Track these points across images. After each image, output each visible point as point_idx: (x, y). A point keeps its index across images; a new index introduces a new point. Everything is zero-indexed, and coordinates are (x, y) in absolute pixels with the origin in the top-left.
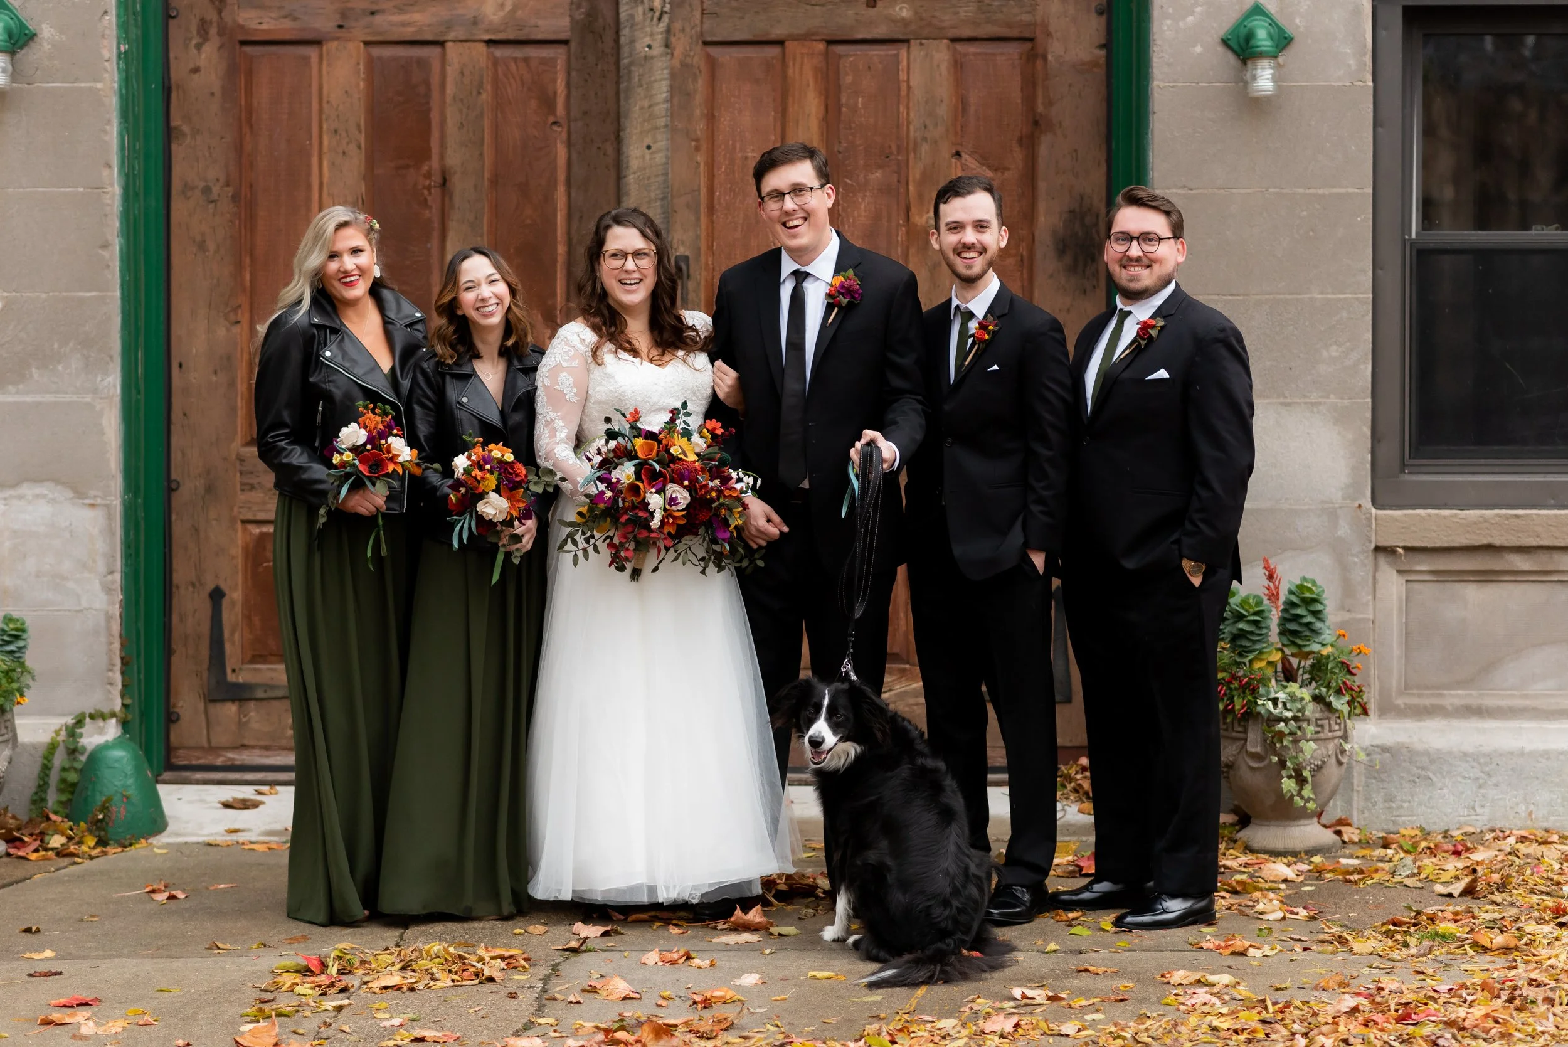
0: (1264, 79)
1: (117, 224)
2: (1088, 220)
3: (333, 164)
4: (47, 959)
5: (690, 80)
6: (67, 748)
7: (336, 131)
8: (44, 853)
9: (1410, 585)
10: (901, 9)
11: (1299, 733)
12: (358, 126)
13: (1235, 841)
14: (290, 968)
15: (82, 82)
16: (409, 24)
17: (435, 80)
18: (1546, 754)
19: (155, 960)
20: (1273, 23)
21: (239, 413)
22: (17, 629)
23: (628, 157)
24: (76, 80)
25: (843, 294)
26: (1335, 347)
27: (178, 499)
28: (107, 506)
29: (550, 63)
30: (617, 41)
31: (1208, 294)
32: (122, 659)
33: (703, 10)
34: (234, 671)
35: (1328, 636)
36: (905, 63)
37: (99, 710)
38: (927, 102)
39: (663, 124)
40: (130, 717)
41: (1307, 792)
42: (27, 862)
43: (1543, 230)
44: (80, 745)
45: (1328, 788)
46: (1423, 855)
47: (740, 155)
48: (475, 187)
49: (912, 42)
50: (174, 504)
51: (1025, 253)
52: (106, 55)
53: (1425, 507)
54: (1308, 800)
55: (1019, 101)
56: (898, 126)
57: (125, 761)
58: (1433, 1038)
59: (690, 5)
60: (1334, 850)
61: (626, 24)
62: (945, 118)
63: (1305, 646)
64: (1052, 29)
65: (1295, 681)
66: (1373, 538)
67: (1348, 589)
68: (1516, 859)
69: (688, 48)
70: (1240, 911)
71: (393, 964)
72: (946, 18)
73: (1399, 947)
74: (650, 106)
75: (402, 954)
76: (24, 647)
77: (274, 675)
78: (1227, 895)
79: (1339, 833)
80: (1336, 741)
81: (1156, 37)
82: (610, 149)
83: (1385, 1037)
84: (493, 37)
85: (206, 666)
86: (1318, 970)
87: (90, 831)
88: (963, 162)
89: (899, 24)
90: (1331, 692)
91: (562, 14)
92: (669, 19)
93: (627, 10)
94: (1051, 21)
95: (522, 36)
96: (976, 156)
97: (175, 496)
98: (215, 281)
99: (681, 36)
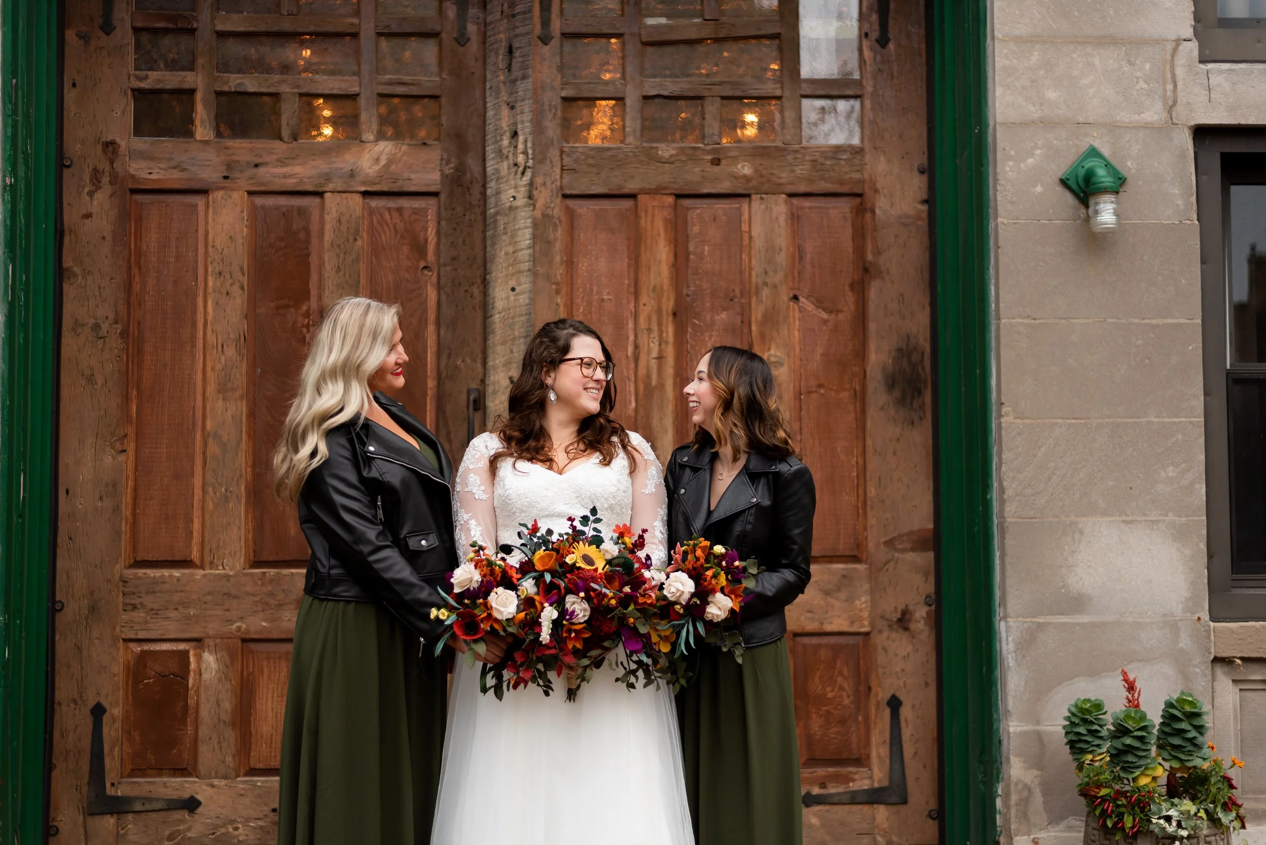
0: (1106, 213)
2: (915, 358)
3: (217, 303)
5: (551, 229)
7: (220, 273)
9: (1244, 693)
10: (743, 167)
12: (242, 268)
16: (290, 176)
17: (314, 227)
20: (1109, 164)
21: (123, 536)
23: (494, 298)
26: (1171, 468)
27: (62, 620)
29: (420, 213)
30: (484, 194)
31: (1053, 418)
33: (562, 166)
34: (113, 784)
35: (1207, 751)
36: (746, 216)
38: (767, 251)
39: (526, 268)
47: (596, 297)
49: (753, 197)
50: (58, 624)
51: (857, 388)
55: (851, 250)
56: (741, 272)
59: (551, 162)
61: (492, 177)
62: (784, 264)
63: (1188, 761)
64: (879, 186)
65: (1183, 798)
66: (1213, 650)
69: (549, 201)
72: (784, 175)
74: (514, 252)
77: (151, 788)
81: (999, 177)
82: (476, 291)
84: (369, 189)
85: (86, 780)
88: (800, 304)
89: (741, 181)
90: (1219, 809)
91: (433, 168)
92: (532, 173)
93: (493, 165)
94: (878, 178)
95: (395, 188)
96: (812, 299)
97: (59, 617)
98: (103, 412)
99: (543, 189)
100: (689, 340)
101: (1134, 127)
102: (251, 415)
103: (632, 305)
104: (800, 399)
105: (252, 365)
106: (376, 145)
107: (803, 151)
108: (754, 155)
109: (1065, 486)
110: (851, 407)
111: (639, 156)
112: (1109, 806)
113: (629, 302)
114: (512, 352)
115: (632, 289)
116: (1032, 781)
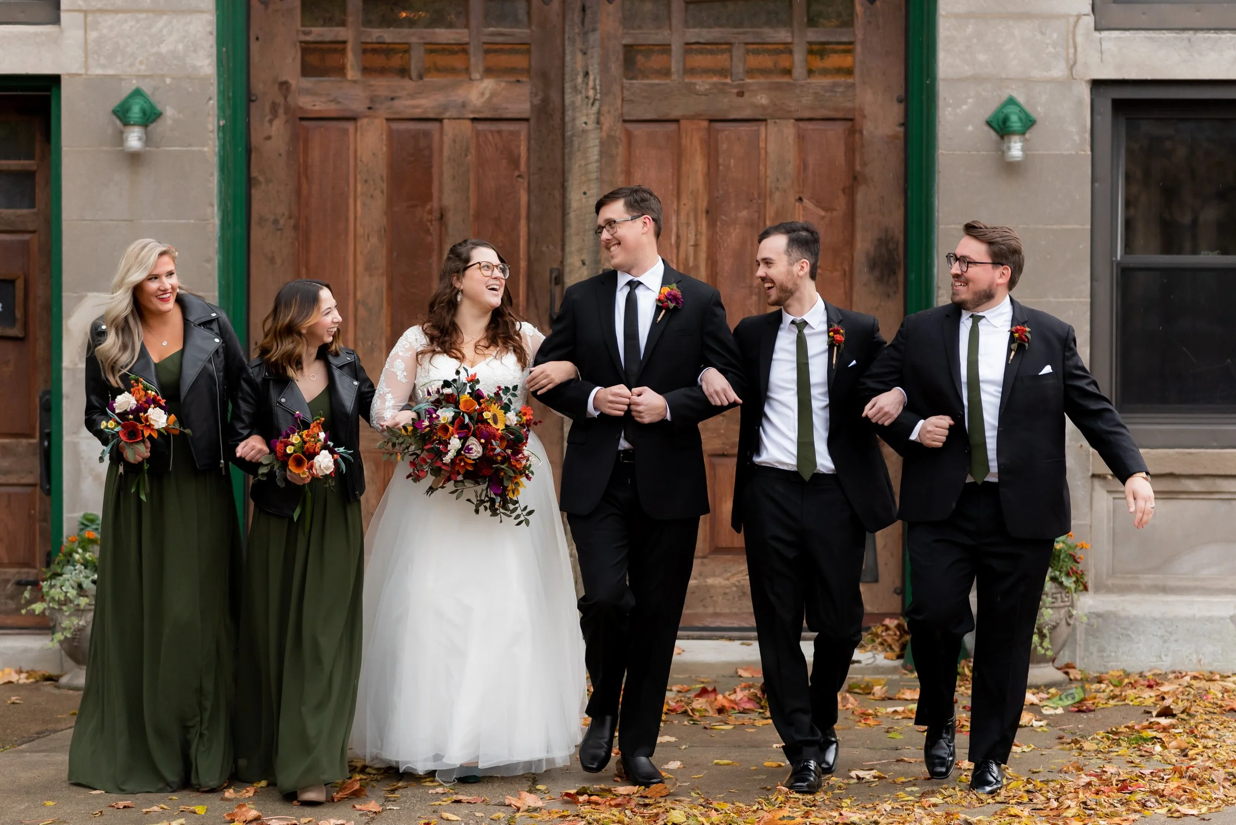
0: (1016, 149)
1: (217, 246)
2: (891, 246)
3: (364, 204)
5: (614, 147)
7: (366, 181)
9: (1116, 501)
10: (761, 98)
12: (382, 177)
15: (193, 147)
16: (418, 107)
17: (436, 145)
18: (1210, 619)
20: (1022, 110)
23: (570, 200)
24: (190, 145)
25: (670, 300)
29: (515, 134)
30: (563, 119)
33: (623, 98)
36: (763, 136)
38: (779, 163)
39: (595, 177)
41: (1046, 643)
43: (1208, 254)
45: (1060, 642)
46: (1126, 688)
48: (464, 220)
49: (769, 121)
51: (847, 269)
52: (211, 128)
54: (1047, 649)
55: (843, 163)
56: (759, 180)
58: (1143, 801)
59: (614, 95)
60: (1064, 685)
61: (569, 107)
62: (792, 174)
64: (866, 113)
66: (1091, 469)
68: (1191, 690)
69: (612, 125)
72: (793, 104)
74: (586, 165)
79: (1067, 673)
80: (1066, 609)
81: (940, 119)
82: (557, 194)
83: (1111, 801)
84: (476, 116)
86: (1060, 760)
88: (804, 203)
89: (760, 109)
90: (1063, 575)
91: (524, 100)
92: (600, 104)
93: (570, 98)
94: (865, 107)
95: (496, 115)
96: (813, 200)
99: (608, 116)
100: (718, 232)
101: (1044, 81)
102: (390, 287)
103: (675, 205)
105: (390, 251)
106: (482, 82)
107: (808, 86)
108: (770, 89)
110: (842, 284)
111: (681, 90)
113: (672, 203)
114: (584, 241)
115: (675, 192)
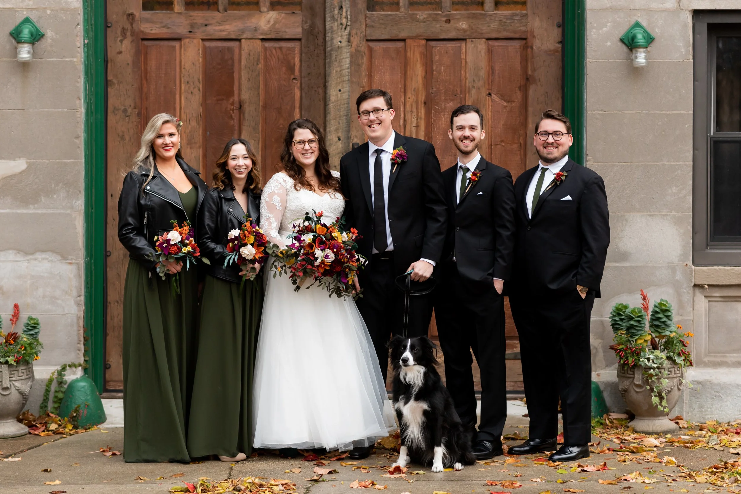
0: (641, 58)
1: (83, 127)
3: (187, 98)
4: (57, 485)
5: (360, 58)
6: (58, 381)
7: (188, 82)
8: (47, 432)
9: (711, 303)
10: (462, 24)
11: (660, 374)
12: (199, 80)
13: (628, 427)
14: (178, 489)
15: (66, 58)
16: (224, 31)
17: (236, 57)
19: (111, 486)
20: (645, 31)
22: (35, 324)
23: (330, 95)
24: (64, 57)
25: (398, 158)
26: (675, 188)
28: (77, 264)
29: (292, 49)
30: (325, 39)
32: (84, 338)
33: (366, 24)
35: (673, 328)
36: (464, 50)
37: (73, 363)
38: (475, 69)
39: (347, 79)
40: (88, 366)
41: (664, 403)
42: (39, 437)
44: (64, 379)
45: (674, 401)
46: (721, 434)
48: (256, 109)
49: (468, 40)
50: (109, 263)
51: (522, 142)
52: (79, 45)
53: (718, 265)
54: (665, 407)
55: (519, 69)
56: (461, 81)
57: (86, 387)
59: (360, 22)
60: (676, 432)
61: (329, 31)
62: (484, 77)
63: (662, 332)
64: (535, 34)
65: (658, 350)
66: (693, 281)
67: (681, 305)
69: (359, 43)
70: (637, 461)
71: (229, 488)
72: (484, 28)
73: (719, 479)
74: (340, 71)
75: (233, 482)
76: (38, 332)
78: (629, 454)
79: (677, 423)
80: (678, 378)
81: (588, 38)
82: (321, 91)
84: (264, 37)
87: (69, 421)
88: (492, 98)
89: (461, 31)
90: (675, 355)
91: (298, 26)
92: (350, 29)
93: (329, 24)
94: (535, 30)
95: (278, 37)
96: (498, 95)
97: (109, 259)
98: (129, 155)
99: (356, 37)
100: (433, 117)
101: (660, 11)
102: (205, 156)
103: (403, 99)
104: (491, 148)
105: (205, 131)
106: (268, 14)
107: (495, 15)
108: (469, 18)
109: (619, 197)
110: (519, 152)
111: (407, 18)
112: (622, 353)
113: (401, 97)
114: (339, 123)
115: (403, 90)
116: (598, 345)
